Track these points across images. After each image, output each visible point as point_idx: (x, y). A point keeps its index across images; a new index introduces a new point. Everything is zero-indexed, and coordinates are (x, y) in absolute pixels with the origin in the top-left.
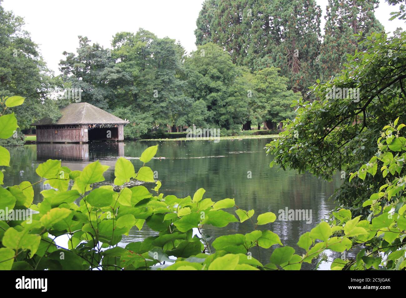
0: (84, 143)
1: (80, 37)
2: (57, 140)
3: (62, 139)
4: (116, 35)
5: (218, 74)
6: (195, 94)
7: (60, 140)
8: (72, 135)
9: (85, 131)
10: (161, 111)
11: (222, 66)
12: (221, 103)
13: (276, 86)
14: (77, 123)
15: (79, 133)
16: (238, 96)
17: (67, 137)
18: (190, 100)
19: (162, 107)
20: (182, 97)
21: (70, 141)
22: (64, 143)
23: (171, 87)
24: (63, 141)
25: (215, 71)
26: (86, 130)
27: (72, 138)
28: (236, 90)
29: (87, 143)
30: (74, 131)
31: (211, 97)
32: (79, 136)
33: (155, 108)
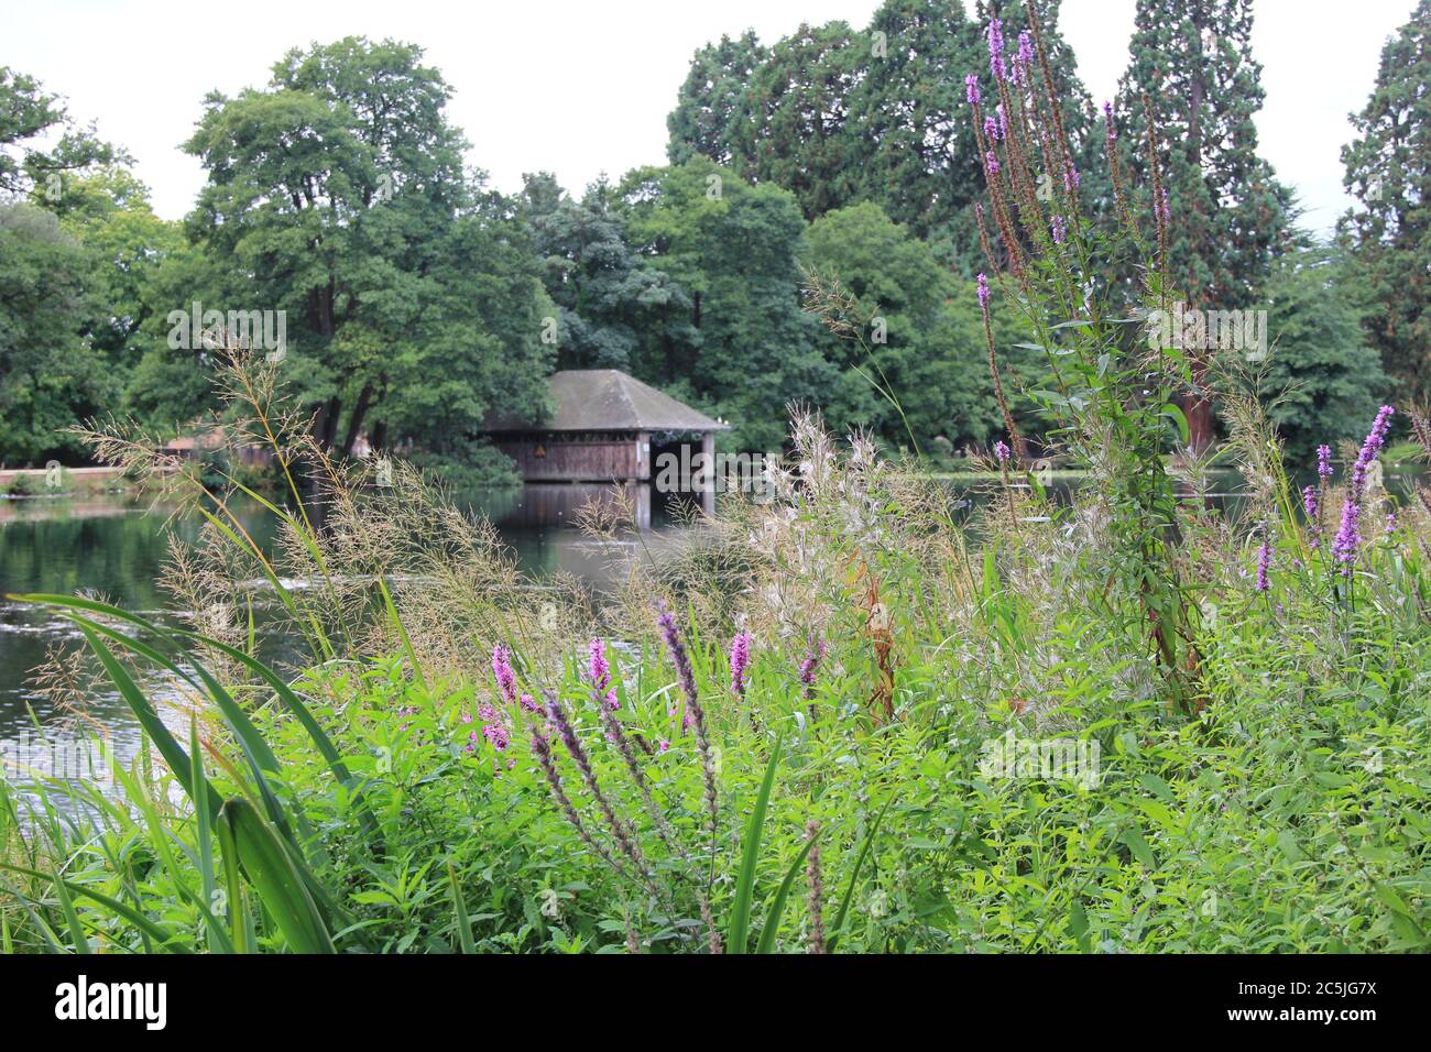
0: (640, 482)
1: (523, 176)
2: (543, 475)
3: (561, 470)
5: (899, 295)
6: (836, 349)
7: (556, 475)
8: (601, 459)
9: (642, 449)
10: (767, 398)
11: (909, 272)
12: (908, 377)
13: (1023, 332)
14: (624, 425)
15: (627, 456)
16: (954, 358)
17: (580, 465)
18: (830, 369)
19: (770, 386)
20: (814, 360)
21: (593, 477)
22: (568, 482)
23: (789, 330)
24: (567, 475)
25: (888, 285)
26: (647, 447)
27: (601, 466)
28: (950, 340)
29: (645, 482)
30: (609, 450)
31: (885, 360)
32: (627, 462)
33: (750, 387)
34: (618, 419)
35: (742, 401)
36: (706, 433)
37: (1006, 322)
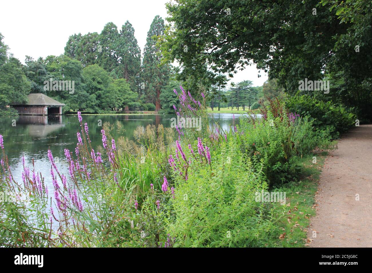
0: (45, 115)
1: (26, 56)
2: (26, 114)
3: (30, 113)
4: (48, 57)
5: (101, 81)
6: (89, 91)
7: (29, 114)
8: (38, 111)
9: (46, 109)
10: (75, 99)
11: (103, 77)
12: (103, 96)
13: (126, 89)
14: (42, 104)
15: (43, 110)
16: (111, 93)
17: (33, 112)
18: (88, 94)
19: (75, 97)
20: (85, 93)
21: (36, 114)
22: (31, 115)
23: (79, 87)
24: (31, 114)
25: (99, 79)
26: (47, 109)
27: (38, 112)
28: (111, 90)
29: (46, 115)
30: (39, 109)
31: (98, 93)
32: (43, 111)
33: (71, 98)
34: (41, 103)
35: (70, 100)
36: (60, 106)
37: (123, 87)
